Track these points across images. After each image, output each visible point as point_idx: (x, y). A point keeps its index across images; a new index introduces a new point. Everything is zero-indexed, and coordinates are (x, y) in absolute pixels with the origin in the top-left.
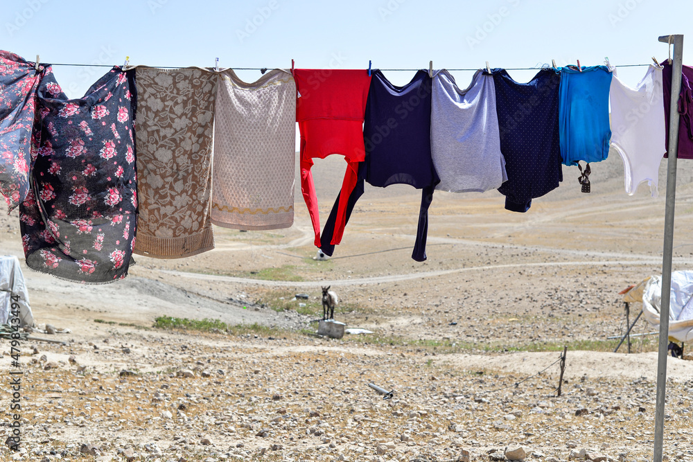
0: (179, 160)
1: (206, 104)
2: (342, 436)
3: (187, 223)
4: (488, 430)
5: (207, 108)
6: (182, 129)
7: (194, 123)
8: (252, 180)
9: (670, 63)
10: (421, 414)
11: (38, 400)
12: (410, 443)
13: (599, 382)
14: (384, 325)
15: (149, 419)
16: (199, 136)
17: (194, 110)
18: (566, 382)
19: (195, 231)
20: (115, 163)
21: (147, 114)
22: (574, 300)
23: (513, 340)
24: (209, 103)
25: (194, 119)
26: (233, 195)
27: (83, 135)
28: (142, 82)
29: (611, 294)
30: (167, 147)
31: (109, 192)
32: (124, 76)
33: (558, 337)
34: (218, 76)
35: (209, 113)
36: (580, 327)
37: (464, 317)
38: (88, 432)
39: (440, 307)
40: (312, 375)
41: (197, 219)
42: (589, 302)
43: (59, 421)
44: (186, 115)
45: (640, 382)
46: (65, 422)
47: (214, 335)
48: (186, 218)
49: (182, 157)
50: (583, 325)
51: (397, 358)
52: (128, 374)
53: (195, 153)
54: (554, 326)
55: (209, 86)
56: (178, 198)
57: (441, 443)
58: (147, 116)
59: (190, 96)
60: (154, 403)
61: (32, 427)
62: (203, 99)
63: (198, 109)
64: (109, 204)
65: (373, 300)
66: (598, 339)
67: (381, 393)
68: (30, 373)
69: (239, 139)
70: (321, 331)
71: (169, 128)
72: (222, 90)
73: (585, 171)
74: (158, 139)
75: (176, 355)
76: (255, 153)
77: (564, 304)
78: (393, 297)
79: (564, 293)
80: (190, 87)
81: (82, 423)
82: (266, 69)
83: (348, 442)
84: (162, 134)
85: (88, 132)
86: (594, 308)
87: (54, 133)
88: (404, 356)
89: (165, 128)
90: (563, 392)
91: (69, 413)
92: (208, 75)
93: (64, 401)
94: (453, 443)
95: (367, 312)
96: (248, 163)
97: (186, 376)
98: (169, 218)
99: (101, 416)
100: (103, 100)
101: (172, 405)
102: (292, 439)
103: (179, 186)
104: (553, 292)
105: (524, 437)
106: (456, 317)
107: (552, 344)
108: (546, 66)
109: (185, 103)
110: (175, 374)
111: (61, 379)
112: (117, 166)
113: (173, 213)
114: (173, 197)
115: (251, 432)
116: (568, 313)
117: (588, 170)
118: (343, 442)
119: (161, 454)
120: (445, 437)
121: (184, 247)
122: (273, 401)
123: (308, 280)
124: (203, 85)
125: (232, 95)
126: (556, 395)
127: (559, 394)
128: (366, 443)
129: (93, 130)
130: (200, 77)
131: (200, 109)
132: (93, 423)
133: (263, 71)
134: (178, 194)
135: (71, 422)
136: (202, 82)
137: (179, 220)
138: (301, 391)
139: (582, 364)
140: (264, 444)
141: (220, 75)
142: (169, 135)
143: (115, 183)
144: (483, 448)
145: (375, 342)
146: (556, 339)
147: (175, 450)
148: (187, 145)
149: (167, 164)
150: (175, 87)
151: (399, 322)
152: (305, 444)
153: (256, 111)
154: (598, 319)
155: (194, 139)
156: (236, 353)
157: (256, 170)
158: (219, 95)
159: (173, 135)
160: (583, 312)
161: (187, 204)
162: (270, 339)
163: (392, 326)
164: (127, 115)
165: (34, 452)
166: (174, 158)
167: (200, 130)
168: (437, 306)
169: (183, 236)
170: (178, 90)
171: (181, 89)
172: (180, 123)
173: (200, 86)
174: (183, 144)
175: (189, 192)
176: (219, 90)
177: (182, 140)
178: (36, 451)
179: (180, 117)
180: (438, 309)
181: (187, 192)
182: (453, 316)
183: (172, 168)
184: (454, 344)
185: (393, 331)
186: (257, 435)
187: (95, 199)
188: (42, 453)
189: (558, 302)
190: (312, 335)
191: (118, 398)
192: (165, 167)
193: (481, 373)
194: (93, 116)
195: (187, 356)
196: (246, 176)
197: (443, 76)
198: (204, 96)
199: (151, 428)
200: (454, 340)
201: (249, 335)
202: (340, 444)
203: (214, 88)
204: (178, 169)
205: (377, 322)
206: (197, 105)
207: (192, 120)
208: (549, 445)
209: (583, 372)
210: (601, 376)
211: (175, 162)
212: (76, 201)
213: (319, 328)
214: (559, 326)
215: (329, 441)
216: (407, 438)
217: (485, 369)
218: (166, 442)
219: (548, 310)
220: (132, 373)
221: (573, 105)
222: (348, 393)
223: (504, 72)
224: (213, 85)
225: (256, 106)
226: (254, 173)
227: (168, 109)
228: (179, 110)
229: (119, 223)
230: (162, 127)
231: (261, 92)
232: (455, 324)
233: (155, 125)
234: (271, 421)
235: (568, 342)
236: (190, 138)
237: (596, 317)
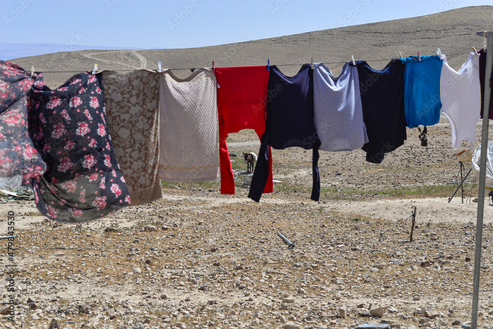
0: (135, 136)
1: (153, 95)
2: (257, 290)
3: (142, 181)
4: (359, 282)
5: (153, 98)
6: (136, 114)
7: (144, 109)
8: (187, 147)
9: (485, 51)
10: (313, 267)
11: (49, 257)
12: (305, 296)
13: (439, 227)
14: (290, 176)
15: (125, 274)
16: (149, 118)
17: (144, 100)
18: (417, 227)
19: (148, 186)
20: (89, 137)
21: (111, 104)
22: (424, 155)
23: (381, 186)
24: (155, 94)
25: (145, 107)
26: (174, 158)
27: (64, 120)
28: (106, 81)
29: (450, 150)
30: (126, 127)
31: (86, 159)
32: (94, 77)
33: (413, 183)
34: (160, 75)
35: (155, 102)
36: (428, 175)
37: (346, 168)
38: (84, 288)
39: (329, 161)
40: (239, 225)
41: (149, 178)
42: (434, 156)
43: (64, 278)
44: (139, 103)
45: (468, 226)
46: (68, 278)
47: (171, 190)
48: (142, 177)
49: (137, 133)
50: (430, 174)
51: (298, 206)
52: (111, 230)
53: (146, 130)
54: (410, 175)
55: (154, 82)
56: (135, 163)
57: (326, 295)
58: (111, 106)
59: (141, 90)
60: (128, 258)
61: (45, 284)
62: (151, 92)
63: (147, 99)
64: (86, 167)
65: (282, 156)
66: (441, 184)
67: (286, 243)
68: (43, 231)
69: (177, 117)
70: (246, 183)
71: (127, 114)
72: (163, 84)
73: (423, 132)
74: (119, 122)
75: (145, 209)
76: (188, 127)
77: (417, 158)
78: (296, 154)
79: (416, 149)
80: (141, 83)
81: (79, 279)
82: (194, 69)
83: (262, 295)
84: (122, 118)
85: (67, 118)
86: (438, 160)
87: (44, 121)
88: (303, 204)
89: (124, 113)
90: (414, 237)
91: (71, 270)
92: (153, 75)
93: (67, 258)
94: (334, 297)
95: (278, 166)
96: (184, 134)
97: (151, 230)
98: (130, 178)
99: (93, 272)
100: (77, 93)
101: (141, 260)
102: (223, 293)
103: (135, 155)
104: (409, 149)
105: (383, 289)
106: (340, 169)
107: (408, 189)
108: (395, 58)
109: (138, 95)
110: (143, 229)
111: (65, 236)
112: (90, 139)
113: (132, 174)
114: (131, 163)
115: (195, 286)
116: (420, 165)
117: (425, 131)
118: (259, 295)
119: (133, 311)
120: (329, 289)
121: (140, 198)
122: (211, 253)
123: (236, 142)
124: (150, 82)
125: (170, 87)
126: (409, 241)
127: (411, 240)
128: (274, 296)
129: (70, 116)
130: (148, 76)
131: (149, 99)
132: (87, 279)
133: (192, 70)
134: (135, 161)
135: (72, 279)
136: (149, 80)
137: (136, 179)
138: (231, 242)
139: (428, 213)
140: (204, 298)
141: (162, 75)
142: (127, 119)
143: (90, 152)
144: (355, 301)
145: (284, 190)
146: (411, 185)
147: (143, 305)
148: (140, 125)
149: (126, 139)
150: (130, 84)
151: (301, 173)
152: (232, 297)
153: (188, 98)
154: (441, 169)
155: (145, 120)
156: (186, 206)
157: (189, 139)
158: (161, 88)
159: (130, 118)
160: (430, 164)
161: (142, 167)
162: (210, 191)
163: (295, 176)
164: (97, 103)
165: (47, 311)
166: (131, 134)
167: (149, 114)
168: (327, 160)
169: (139, 190)
170: (132, 86)
171: (134, 85)
172: (135, 110)
173: (148, 82)
174: (137, 124)
175: (143, 159)
176: (161, 84)
177: (137, 122)
178: (48, 310)
179: (135, 106)
180: (328, 163)
181: (141, 159)
182: (339, 168)
183: (130, 142)
184: (339, 190)
185: (296, 180)
186: (199, 289)
187: (76, 165)
188: (52, 312)
189: (412, 156)
190: (239, 186)
191: (104, 253)
192: (125, 142)
193: (357, 220)
194: (71, 105)
195: (152, 210)
196: (183, 143)
197: (321, 68)
198: (151, 90)
199: (126, 283)
200: (339, 186)
201: (195, 189)
202: (256, 297)
203: (158, 84)
204: (134, 143)
205: (285, 174)
206: (146, 96)
207: (143, 107)
208: (401, 297)
209: (429, 219)
210: (441, 222)
211: (132, 137)
212: (62, 169)
213: (244, 180)
214: (413, 175)
215: (249, 294)
216: (303, 292)
217: (360, 216)
218: (136, 297)
219: (405, 162)
220: (113, 230)
221: (414, 85)
222: (263, 243)
223: (364, 63)
224: (157, 81)
225: (188, 94)
226: (188, 141)
227: (126, 100)
228: (133, 100)
229: (95, 180)
230: (122, 113)
231: (192, 85)
232: (340, 174)
233: (117, 112)
234: (209, 275)
235: (419, 187)
236: (142, 120)
237: (440, 167)
